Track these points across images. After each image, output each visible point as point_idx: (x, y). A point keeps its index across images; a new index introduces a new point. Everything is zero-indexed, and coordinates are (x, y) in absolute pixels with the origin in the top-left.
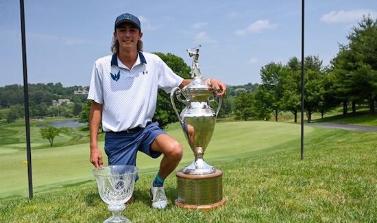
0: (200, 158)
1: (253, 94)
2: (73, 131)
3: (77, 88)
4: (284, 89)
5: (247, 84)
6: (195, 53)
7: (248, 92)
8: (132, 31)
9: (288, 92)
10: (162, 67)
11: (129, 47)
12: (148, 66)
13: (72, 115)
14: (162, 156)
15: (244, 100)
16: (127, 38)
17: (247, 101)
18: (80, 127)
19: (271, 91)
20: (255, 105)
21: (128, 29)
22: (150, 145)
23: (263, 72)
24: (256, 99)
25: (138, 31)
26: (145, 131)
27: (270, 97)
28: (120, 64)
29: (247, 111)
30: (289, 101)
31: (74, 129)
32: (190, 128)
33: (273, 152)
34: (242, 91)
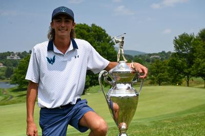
0: (124, 133)
1: (167, 61)
2: (5, 91)
3: (9, 54)
4: (194, 57)
5: (161, 52)
6: (121, 41)
7: (162, 59)
8: (67, 22)
9: (198, 60)
10: (91, 52)
11: (63, 35)
12: (79, 51)
13: (4, 77)
14: (89, 131)
15: (158, 67)
16: (63, 27)
17: (162, 67)
18: (11, 89)
19: (183, 59)
20: (169, 71)
21: (63, 19)
22: (79, 120)
23: (176, 42)
24: (169, 65)
25: (72, 22)
26: (75, 108)
27: (182, 64)
28: (56, 50)
29: (160, 76)
30: (199, 68)
31: (6, 90)
32: (115, 105)
33: (186, 115)
34: (156, 58)
